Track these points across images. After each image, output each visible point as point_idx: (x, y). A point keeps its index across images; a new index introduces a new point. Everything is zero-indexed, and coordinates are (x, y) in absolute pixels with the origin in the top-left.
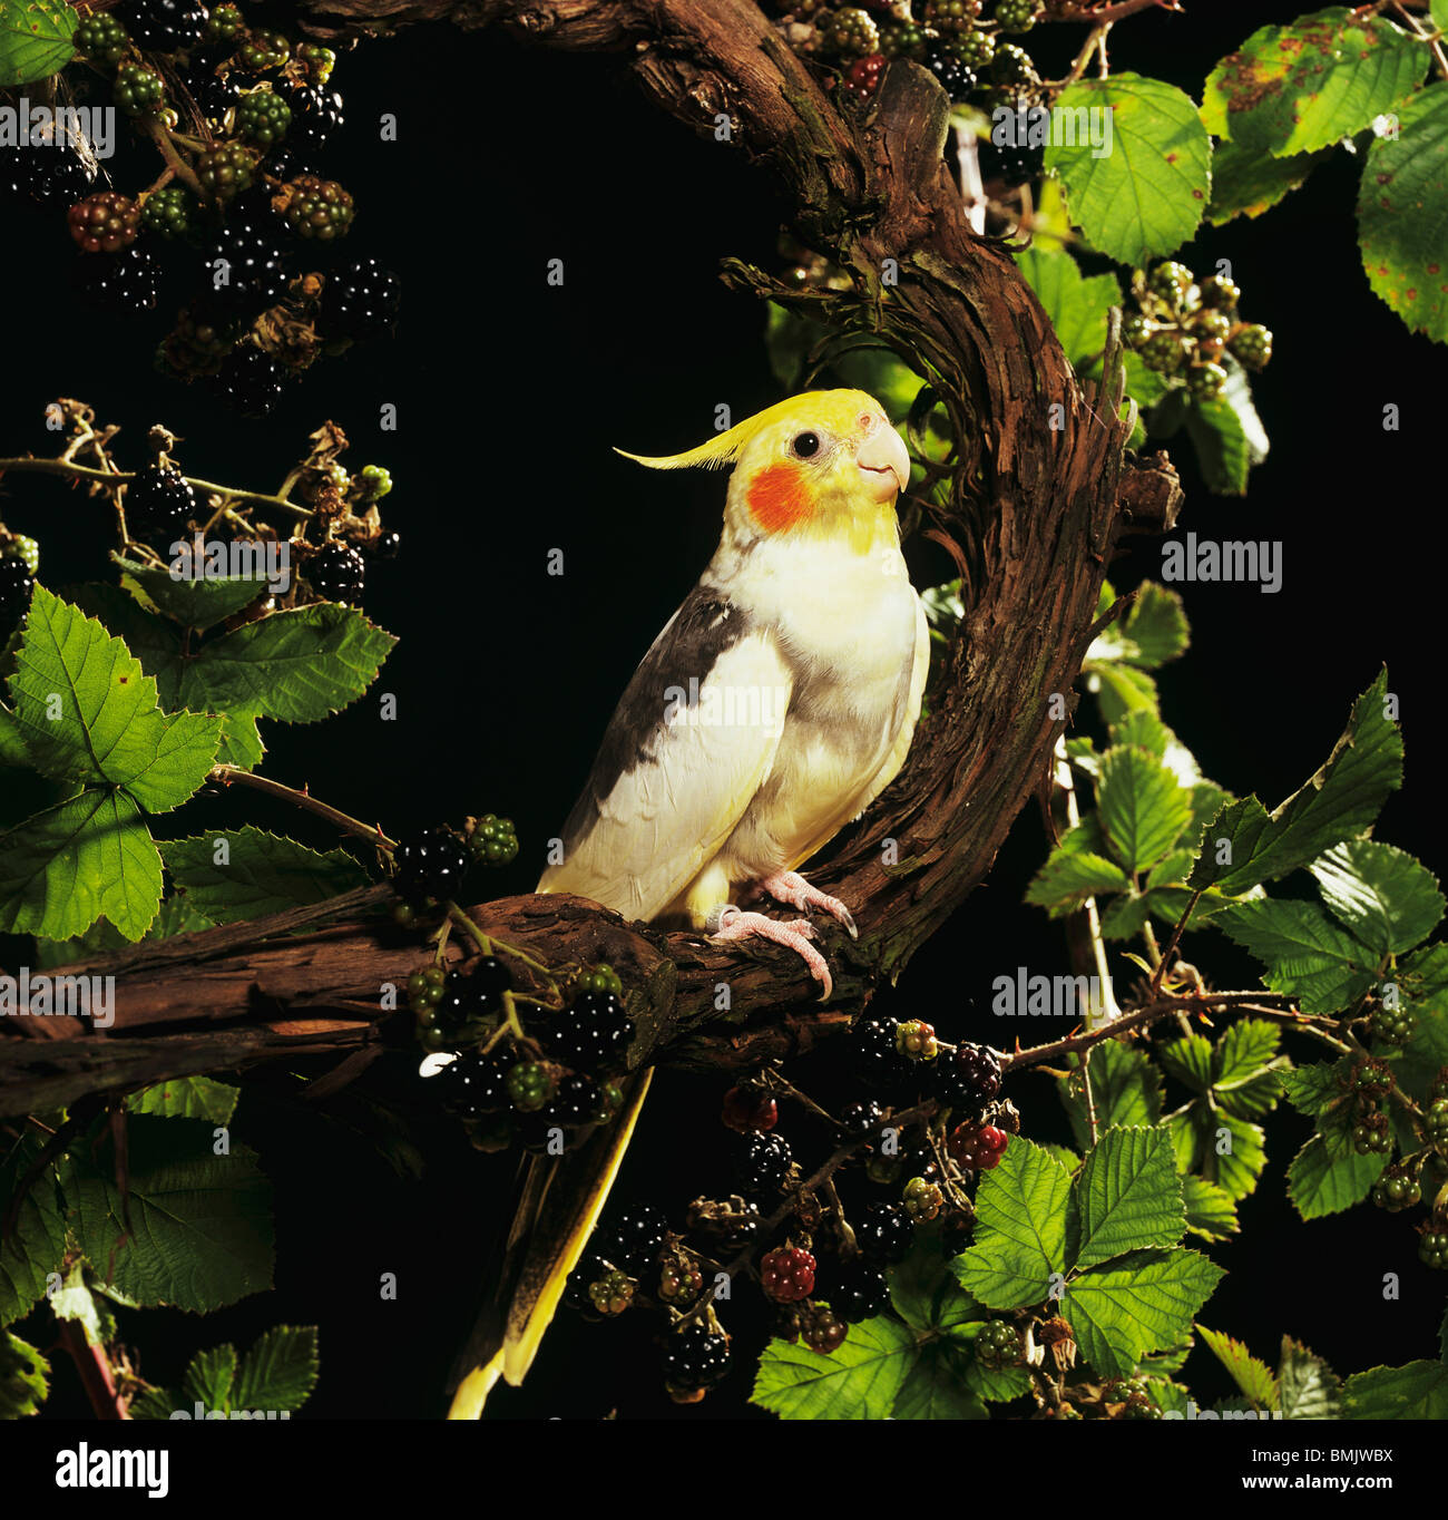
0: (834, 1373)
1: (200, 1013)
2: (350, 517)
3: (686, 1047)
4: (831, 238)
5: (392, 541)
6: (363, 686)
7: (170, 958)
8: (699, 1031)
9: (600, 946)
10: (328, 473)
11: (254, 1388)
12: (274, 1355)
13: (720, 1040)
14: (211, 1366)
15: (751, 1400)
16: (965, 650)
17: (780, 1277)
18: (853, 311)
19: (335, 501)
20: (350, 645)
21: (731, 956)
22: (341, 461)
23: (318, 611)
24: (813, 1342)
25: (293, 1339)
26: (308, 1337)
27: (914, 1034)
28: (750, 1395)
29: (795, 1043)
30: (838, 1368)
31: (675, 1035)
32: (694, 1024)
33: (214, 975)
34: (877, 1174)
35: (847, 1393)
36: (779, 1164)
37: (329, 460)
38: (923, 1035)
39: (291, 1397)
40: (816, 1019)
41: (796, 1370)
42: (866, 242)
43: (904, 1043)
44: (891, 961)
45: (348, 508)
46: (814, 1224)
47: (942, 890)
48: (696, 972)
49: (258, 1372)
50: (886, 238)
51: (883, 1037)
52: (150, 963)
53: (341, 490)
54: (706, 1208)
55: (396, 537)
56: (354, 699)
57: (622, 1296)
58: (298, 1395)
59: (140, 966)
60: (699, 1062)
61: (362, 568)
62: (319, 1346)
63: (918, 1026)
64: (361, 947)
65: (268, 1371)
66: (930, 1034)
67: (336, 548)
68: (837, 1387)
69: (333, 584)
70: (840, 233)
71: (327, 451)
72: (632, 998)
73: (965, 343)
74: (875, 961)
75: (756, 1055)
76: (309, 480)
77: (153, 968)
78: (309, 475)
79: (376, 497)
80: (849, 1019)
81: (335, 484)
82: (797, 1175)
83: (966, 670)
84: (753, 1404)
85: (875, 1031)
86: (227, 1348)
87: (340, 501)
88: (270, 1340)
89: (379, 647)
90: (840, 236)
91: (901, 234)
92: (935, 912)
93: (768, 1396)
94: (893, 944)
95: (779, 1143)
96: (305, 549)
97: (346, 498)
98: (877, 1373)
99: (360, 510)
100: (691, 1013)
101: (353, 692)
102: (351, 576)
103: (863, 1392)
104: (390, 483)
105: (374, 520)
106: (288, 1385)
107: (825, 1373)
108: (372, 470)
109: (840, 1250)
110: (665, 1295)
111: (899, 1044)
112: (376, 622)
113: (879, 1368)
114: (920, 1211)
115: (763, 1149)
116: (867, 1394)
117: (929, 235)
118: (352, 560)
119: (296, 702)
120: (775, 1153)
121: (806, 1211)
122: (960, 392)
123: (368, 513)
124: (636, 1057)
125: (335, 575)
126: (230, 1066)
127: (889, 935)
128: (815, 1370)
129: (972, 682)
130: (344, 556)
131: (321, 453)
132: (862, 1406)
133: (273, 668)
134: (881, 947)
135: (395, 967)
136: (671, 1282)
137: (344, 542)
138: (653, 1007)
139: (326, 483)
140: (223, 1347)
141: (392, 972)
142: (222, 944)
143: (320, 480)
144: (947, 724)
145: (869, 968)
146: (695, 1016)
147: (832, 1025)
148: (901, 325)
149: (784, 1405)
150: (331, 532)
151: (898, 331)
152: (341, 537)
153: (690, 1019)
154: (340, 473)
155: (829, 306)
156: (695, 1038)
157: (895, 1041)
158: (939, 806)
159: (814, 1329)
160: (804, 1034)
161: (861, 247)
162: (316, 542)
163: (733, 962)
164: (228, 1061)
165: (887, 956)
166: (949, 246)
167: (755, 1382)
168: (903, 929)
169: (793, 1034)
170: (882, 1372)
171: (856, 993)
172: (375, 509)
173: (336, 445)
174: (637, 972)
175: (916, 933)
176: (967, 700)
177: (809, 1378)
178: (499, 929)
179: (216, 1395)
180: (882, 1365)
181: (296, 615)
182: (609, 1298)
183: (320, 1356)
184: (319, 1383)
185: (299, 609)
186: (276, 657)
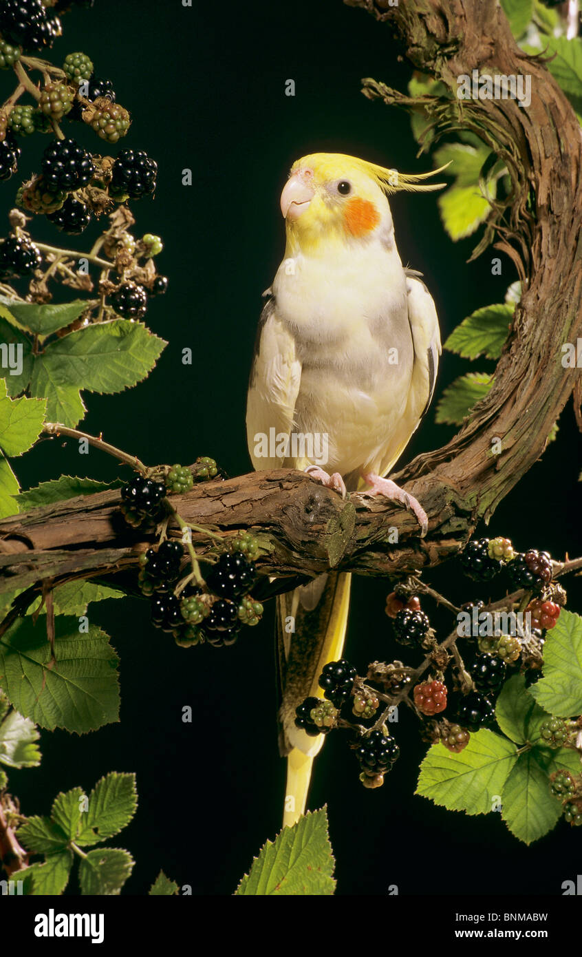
0: (467, 773)
1: (92, 539)
2: (136, 267)
3: (362, 558)
4: (429, 64)
5: (163, 283)
6: (146, 372)
7: (72, 509)
8: (370, 548)
9: (311, 496)
10: (121, 239)
11: (97, 813)
12: (109, 791)
13: (382, 555)
14: (68, 801)
15: (415, 793)
16: (522, 316)
17: (426, 698)
18: (445, 109)
19: (127, 257)
20: (137, 345)
21: (386, 505)
22: (130, 231)
23: (117, 324)
24: (449, 746)
25: (120, 781)
26: (130, 779)
27: (499, 545)
28: (415, 789)
29: (428, 560)
30: (469, 769)
31: (356, 550)
32: (366, 544)
33: (98, 518)
34: (485, 647)
35: (475, 785)
36: (422, 628)
37: (123, 231)
38: (504, 546)
39: (120, 819)
40: (439, 544)
41: (443, 771)
42: (451, 64)
43: (493, 552)
44: (484, 509)
45: (135, 261)
46: (444, 664)
47: (513, 464)
48: (366, 514)
49: (99, 803)
50: (464, 61)
51: (480, 551)
52: (62, 512)
53: (130, 250)
54: (380, 667)
55: (165, 280)
56: (141, 380)
57: (331, 716)
58: (126, 818)
59: (57, 514)
60: (371, 568)
61: (144, 298)
62: (137, 786)
63: (501, 540)
64: (177, 500)
65: (105, 803)
66: (509, 545)
67: (128, 286)
68: (469, 782)
69: (127, 307)
70: (435, 59)
71: (121, 225)
72: (330, 524)
73: (516, 124)
74: (474, 508)
75: (404, 565)
76: (110, 244)
77: (63, 515)
78: (110, 241)
79: (152, 254)
80: (460, 544)
81: (127, 246)
82: (433, 636)
83: (522, 329)
84: (417, 795)
85: (476, 547)
86: (77, 790)
87: (130, 257)
88: (106, 782)
89: (155, 347)
90: (435, 62)
91: (473, 58)
92: (509, 478)
93: (426, 789)
94: (484, 498)
95: (421, 615)
96: (109, 287)
97: (134, 255)
98: (493, 772)
99: (142, 262)
100: (365, 537)
101: (139, 375)
102: (138, 303)
103: (486, 784)
104: (161, 245)
105: (151, 269)
106: (118, 811)
107: (461, 773)
108: (149, 237)
109: (463, 688)
110: (357, 712)
111: (490, 552)
112: (153, 331)
113: (495, 769)
114: (508, 654)
115: (411, 618)
116: (487, 785)
117: (491, 57)
118: (139, 293)
119: (105, 380)
120: (419, 621)
121: (439, 657)
122: (513, 156)
123: (147, 265)
124: (334, 560)
125: (127, 303)
126: (113, 563)
127: (482, 492)
128: (455, 772)
129: (525, 336)
130: (133, 291)
131: (116, 227)
132: (485, 793)
133: (90, 359)
134: (477, 500)
135: (197, 511)
136: (359, 705)
137: (133, 282)
138: (343, 530)
139: (121, 246)
140: (75, 789)
141: (195, 513)
142: (101, 502)
143: (115, 244)
144: (512, 362)
145: (471, 512)
146: (367, 538)
147: (449, 548)
148: (475, 116)
149: (437, 794)
150: (125, 276)
151: (474, 120)
152: (132, 279)
153: (364, 540)
154: (129, 239)
155: (429, 108)
156: (368, 553)
157: (487, 552)
158: (509, 412)
159: (448, 735)
160: (433, 554)
161: (449, 68)
162: (116, 282)
163: (387, 508)
164: (112, 560)
165: (481, 505)
166: (504, 63)
167: (418, 781)
168: (490, 488)
169: (426, 553)
170: (497, 771)
171: (463, 528)
172: (152, 262)
173: (126, 222)
174: (333, 509)
175: (499, 491)
176: (524, 347)
177: (451, 777)
178: (253, 488)
179: (73, 820)
180: (496, 766)
181: (103, 326)
182: (323, 717)
183: (138, 793)
184: (139, 810)
185: (105, 322)
186: (91, 353)
